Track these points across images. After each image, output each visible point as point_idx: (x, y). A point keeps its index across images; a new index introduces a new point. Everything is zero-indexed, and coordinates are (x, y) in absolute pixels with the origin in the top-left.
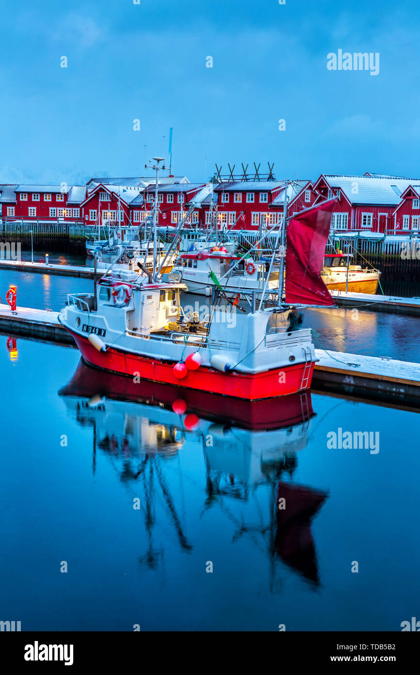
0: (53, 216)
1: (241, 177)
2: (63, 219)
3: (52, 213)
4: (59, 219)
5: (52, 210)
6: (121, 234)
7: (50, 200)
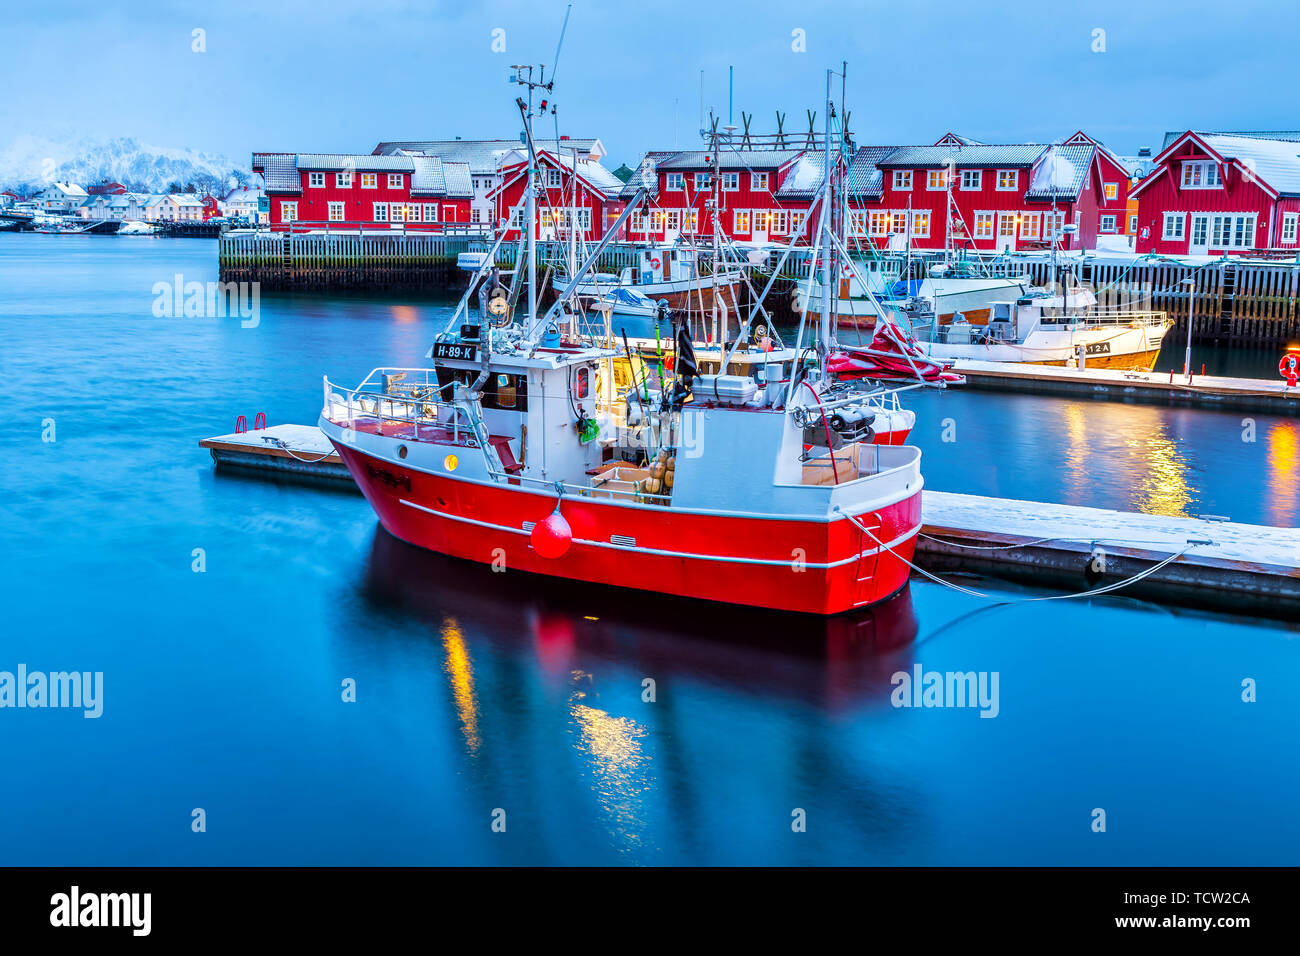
0: (381, 220)
1: (774, 140)
2: (402, 226)
3: (378, 213)
4: (392, 226)
5: (378, 208)
6: (661, 261)
7: (375, 187)
